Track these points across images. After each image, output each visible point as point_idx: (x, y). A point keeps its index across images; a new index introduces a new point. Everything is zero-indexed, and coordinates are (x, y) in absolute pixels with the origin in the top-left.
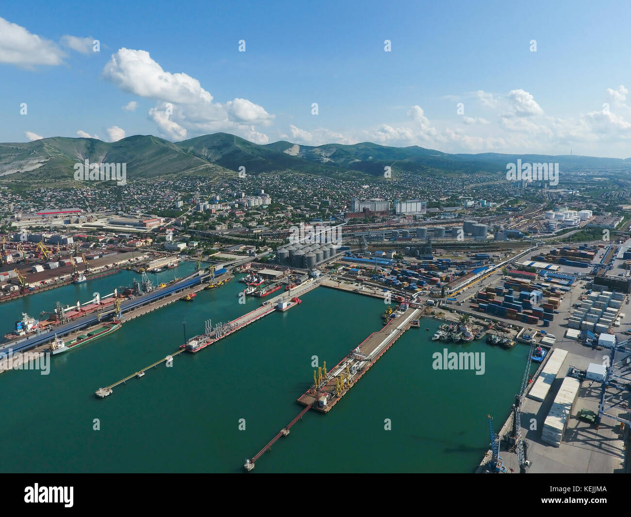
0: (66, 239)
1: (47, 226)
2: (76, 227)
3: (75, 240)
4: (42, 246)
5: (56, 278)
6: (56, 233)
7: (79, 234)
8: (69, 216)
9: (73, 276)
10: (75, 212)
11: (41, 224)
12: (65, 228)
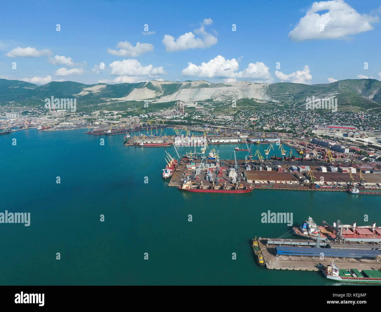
0: (344, 150)
1: (332, 136)
2: (352, 140)
3: (350, 151)
4: (328, 152)
5: (335, 183)
6: (338, 143)
7: (353, 146)
8: (347, 131)
9: (348, 185)
10: (351, 129)
11: (328, 134)
12: (343, 139)
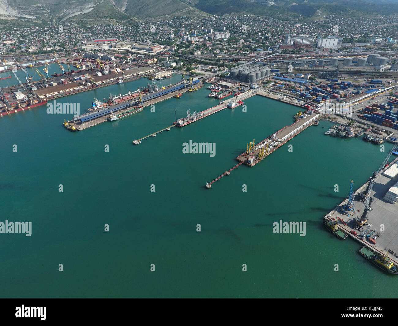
0: (111, 57)
1: (100, 49)
2: (116, 50)
3: (115, 58)
4: (99, 61)
5: (108, 80)
6: (105, 54)
7: (117, 54)
8: (111, 43)
9: (117, 79)
10: (113, 40)
11: (97, 48)
12: (109, 50)
